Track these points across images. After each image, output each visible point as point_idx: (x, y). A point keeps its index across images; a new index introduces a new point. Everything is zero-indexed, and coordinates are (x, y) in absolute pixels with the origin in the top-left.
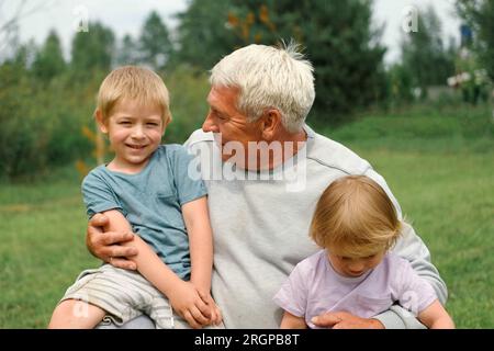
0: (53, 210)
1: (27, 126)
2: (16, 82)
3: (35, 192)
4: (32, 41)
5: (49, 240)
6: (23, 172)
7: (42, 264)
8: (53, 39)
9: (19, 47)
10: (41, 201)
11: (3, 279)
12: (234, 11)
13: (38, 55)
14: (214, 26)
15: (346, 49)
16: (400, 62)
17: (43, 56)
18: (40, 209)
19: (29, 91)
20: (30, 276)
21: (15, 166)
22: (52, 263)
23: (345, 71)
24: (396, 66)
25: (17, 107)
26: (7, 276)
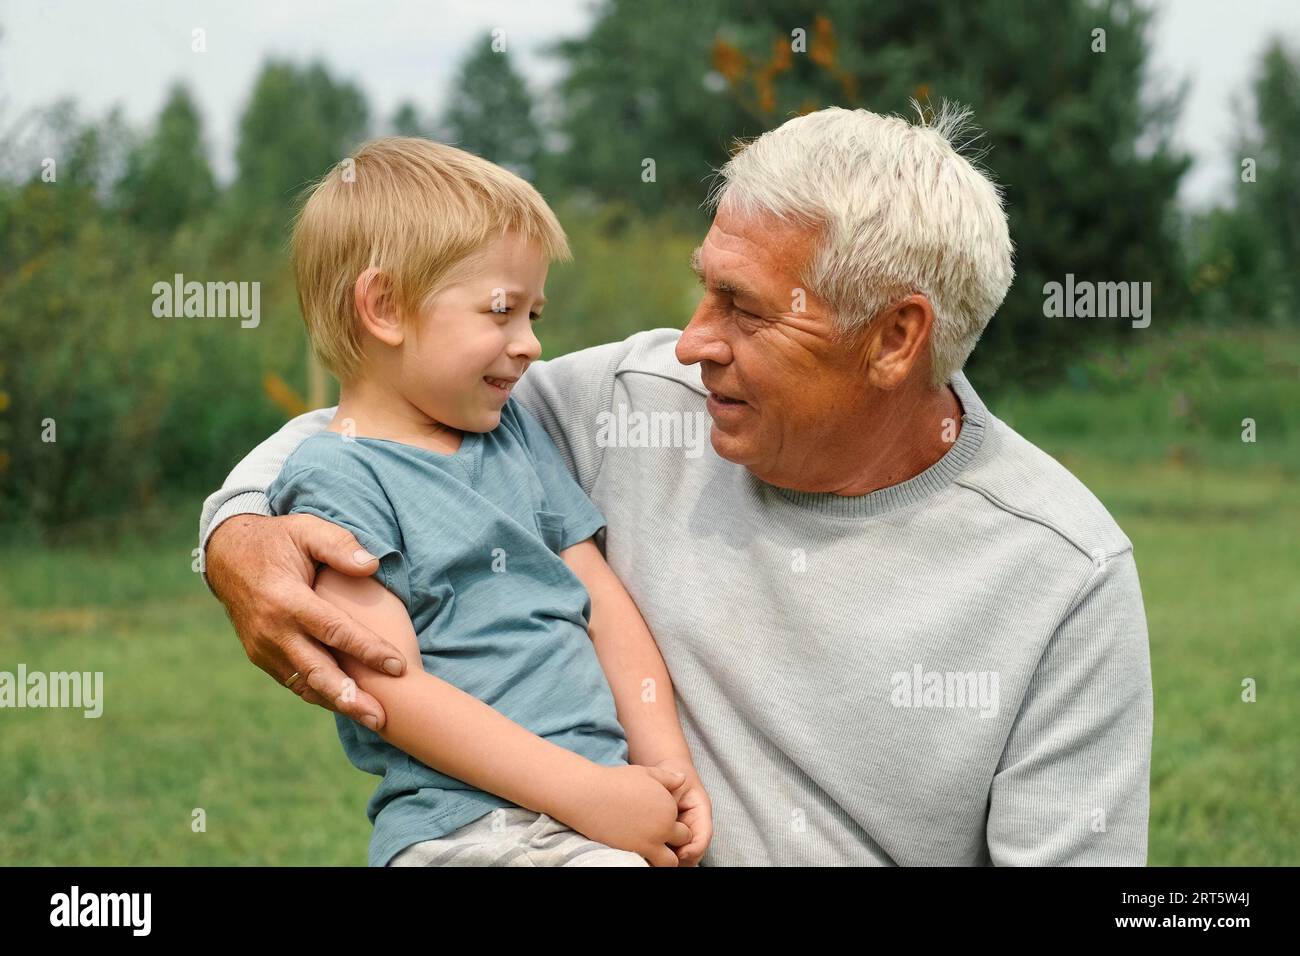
0: (174, 627)
1: (100, 371)
2: (65, 237)
3: (120, 573)
4: (115, 116)
5: (160, 715)
6: (84, 511)
7: (139, 789)
8: (181, 114)
9: (76, 134)
10: (137, 598)
11: (17, 831)
12: (732, 37)
13: (134, 159)
14: (669, 82)
15: (1067, 159)
16: (1229, 203)
17: (147, 162)
18: (135, 625)
19: (105, 266)
20: (101, 822)
21: (59, 494)
22: (168, 785)
23: (1064, 225)
24: (1218, 213)
25: (70, 313)
26: (32, 821)
